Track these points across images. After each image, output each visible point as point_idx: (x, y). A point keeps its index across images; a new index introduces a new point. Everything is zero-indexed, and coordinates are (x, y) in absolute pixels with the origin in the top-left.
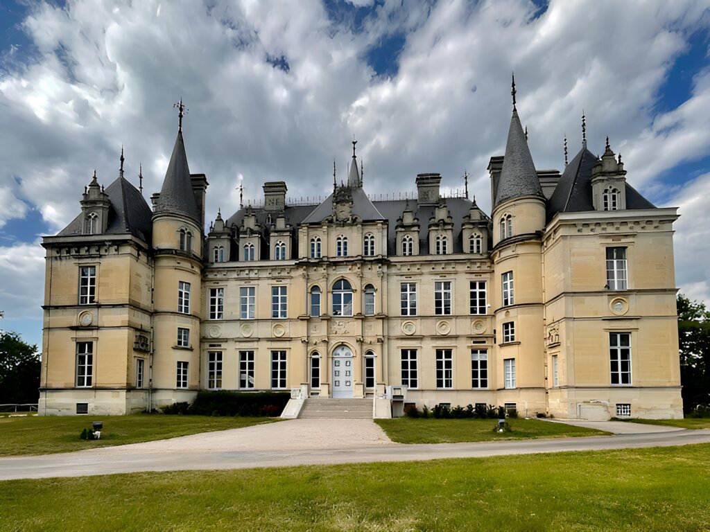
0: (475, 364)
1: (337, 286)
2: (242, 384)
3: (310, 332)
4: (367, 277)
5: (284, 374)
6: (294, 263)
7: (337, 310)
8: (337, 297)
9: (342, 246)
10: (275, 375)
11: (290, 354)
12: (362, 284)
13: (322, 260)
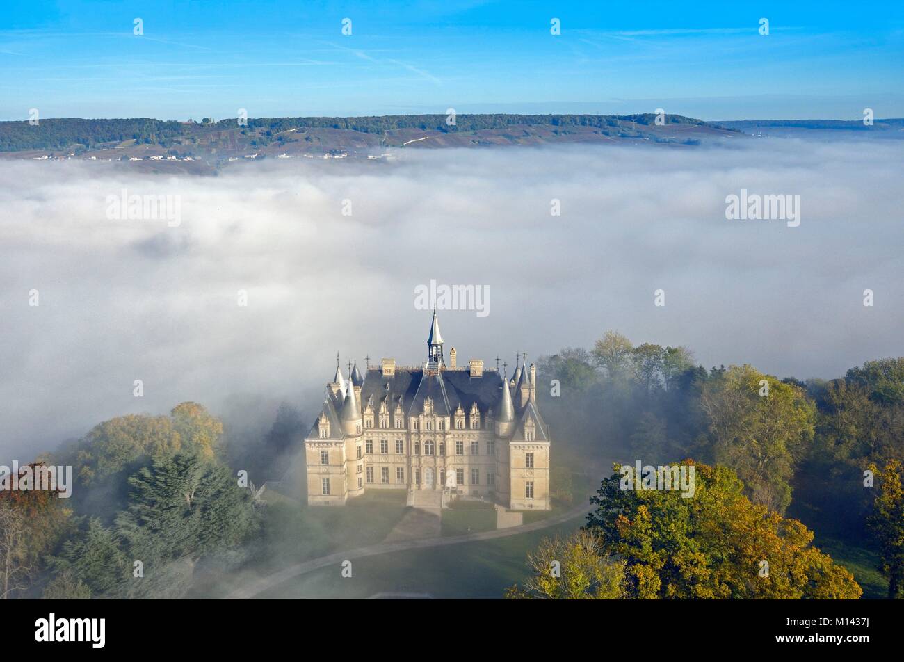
1: (427, 442)
2: (383, 480)
3: (414, 461)
4: (439, 439)
5: (402, 477)
6: (406, 431)
7: (427, 452)
8: (427, 447)
9: (429, 425)
10: (398, 477)
11: (405, 469)
12: (438, 443)
13: (419, 431)
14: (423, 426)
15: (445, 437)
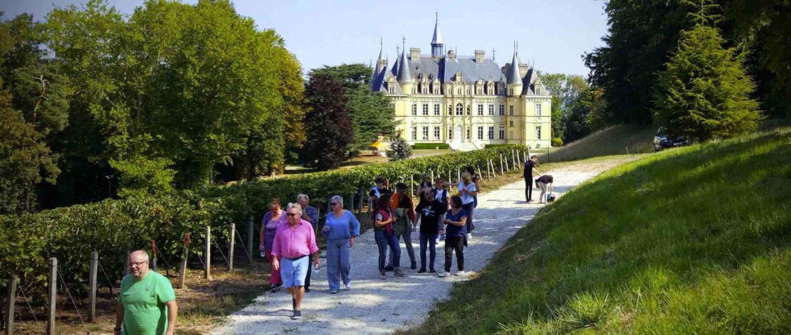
0: (500, 131)
1: (458, 105)
2: (424, 138)
3: (449, 121)
4: (468, 103)
5: (438, 135)
6: (442, 96)
7: (457, 113)
8: (457, 109)
9: (459, 91)
10: (435, 135)
11: (441, 128)
12: (466, 105)
13: (453, 96)
14: (455, 93)
15: (471, 100)
